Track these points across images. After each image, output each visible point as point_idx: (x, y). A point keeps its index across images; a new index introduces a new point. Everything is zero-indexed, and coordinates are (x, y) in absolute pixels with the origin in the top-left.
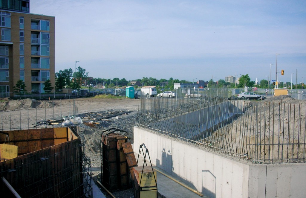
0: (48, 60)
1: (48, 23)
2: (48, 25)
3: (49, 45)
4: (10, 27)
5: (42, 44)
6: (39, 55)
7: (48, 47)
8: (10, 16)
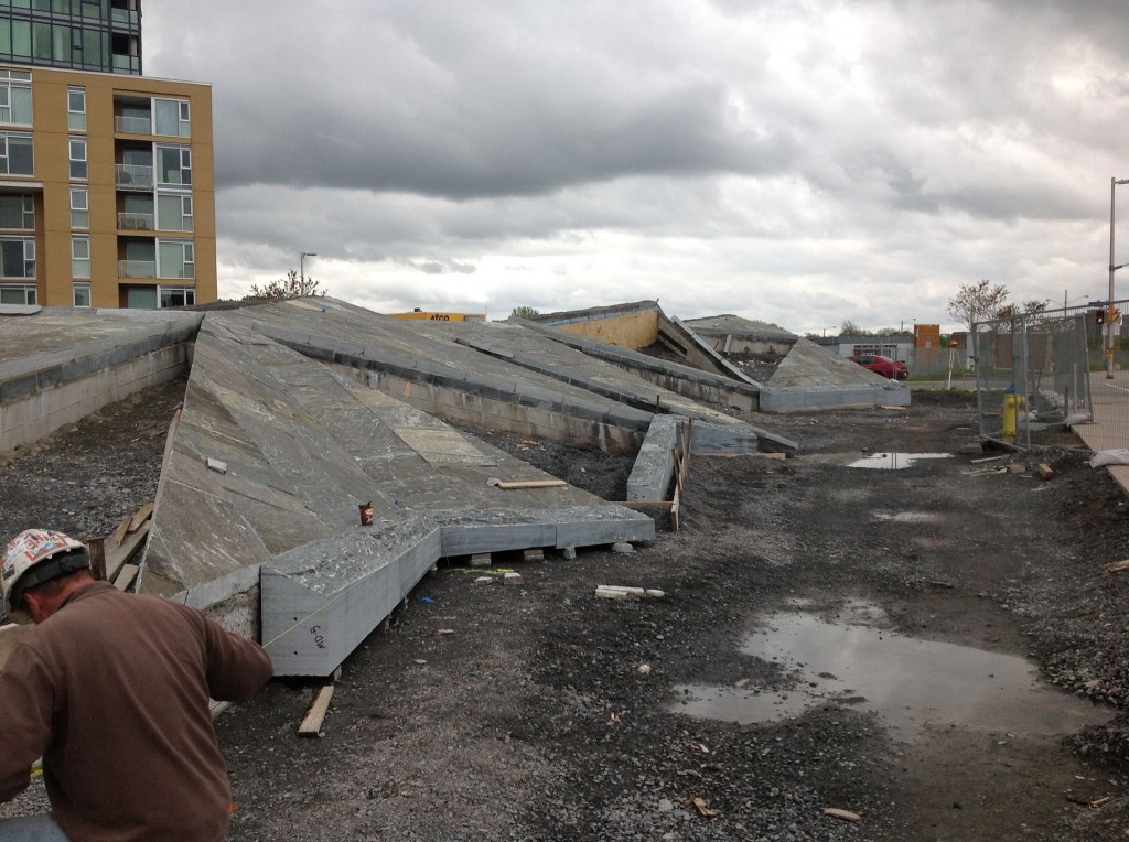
0: (187, 247)
1: (184, 106)
2: (184, 115)
3: (190, 191)
4: (30, 126)
5: (159, 186)
6: (148, 230)
7: (185, 199)
8: (29, 85)
